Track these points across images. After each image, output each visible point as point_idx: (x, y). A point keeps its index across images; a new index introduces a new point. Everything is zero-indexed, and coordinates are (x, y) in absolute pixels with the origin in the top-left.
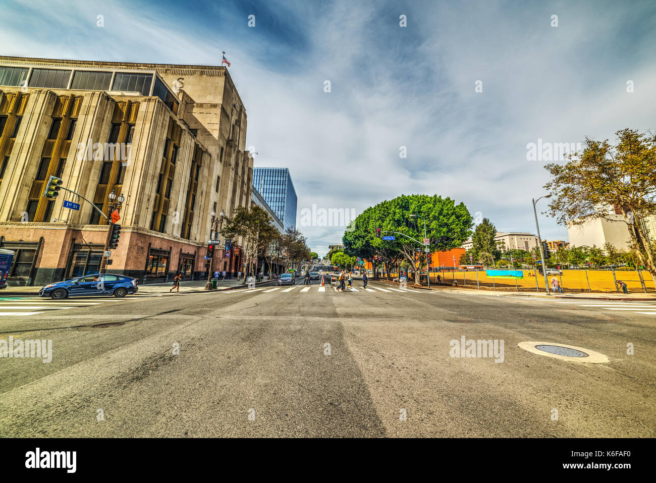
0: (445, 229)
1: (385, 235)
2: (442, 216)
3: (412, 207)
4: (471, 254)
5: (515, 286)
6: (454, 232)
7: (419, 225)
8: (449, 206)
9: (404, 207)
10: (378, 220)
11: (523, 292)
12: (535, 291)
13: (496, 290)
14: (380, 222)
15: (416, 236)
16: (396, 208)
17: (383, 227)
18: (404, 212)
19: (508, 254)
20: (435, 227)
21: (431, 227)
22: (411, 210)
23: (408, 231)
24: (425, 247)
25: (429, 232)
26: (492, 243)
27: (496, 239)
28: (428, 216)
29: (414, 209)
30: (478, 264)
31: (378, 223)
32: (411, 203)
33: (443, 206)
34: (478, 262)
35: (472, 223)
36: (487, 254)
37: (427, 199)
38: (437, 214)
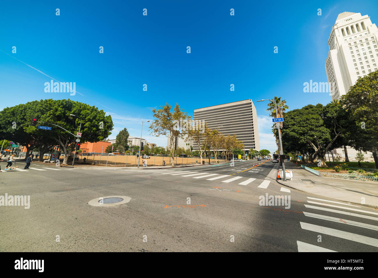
0: (95, 128)
1: (42, 125)
2: (95, 120)
3: (74, 109)
4: (113, 146)
5: (125, 164)
6: (100, 131)
7: (76, 123)
8: (101, 115)
9: (67, 107)
10: (38, 111)
11: (129, 167)
12: (134, 166)
13: (116, 166)
14: (39, 113)
15: (72, 129)
16: (59, 106)
17: (41, 118)
18: (67, 111)
19: (132, 147)
20: (88, 126)
21: (85, 125)
22: (72, 111)
23: (66, 125)
24: (77, 138)
25: (82, 128)
26: (126, 141)
27: (128, 139)
28: (85, 118)
29: (75, 111)
30: (116, 152)
31: (36, 115)
32: (74, 107)
33: (97, 114)
34: (116, 151)
35: (112, 128)
36: (122, 147)
37: (87, 107)
38: (91, 118)
